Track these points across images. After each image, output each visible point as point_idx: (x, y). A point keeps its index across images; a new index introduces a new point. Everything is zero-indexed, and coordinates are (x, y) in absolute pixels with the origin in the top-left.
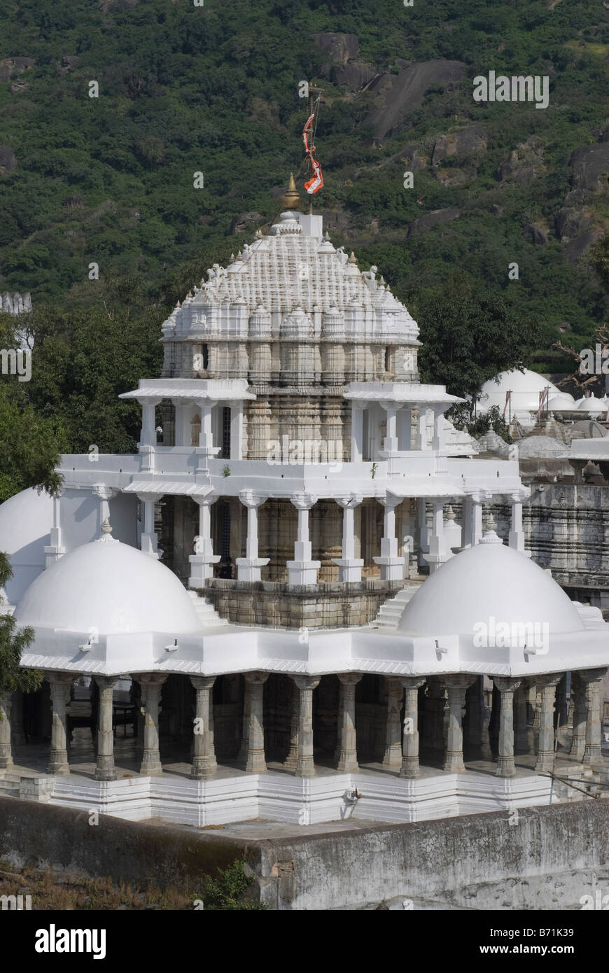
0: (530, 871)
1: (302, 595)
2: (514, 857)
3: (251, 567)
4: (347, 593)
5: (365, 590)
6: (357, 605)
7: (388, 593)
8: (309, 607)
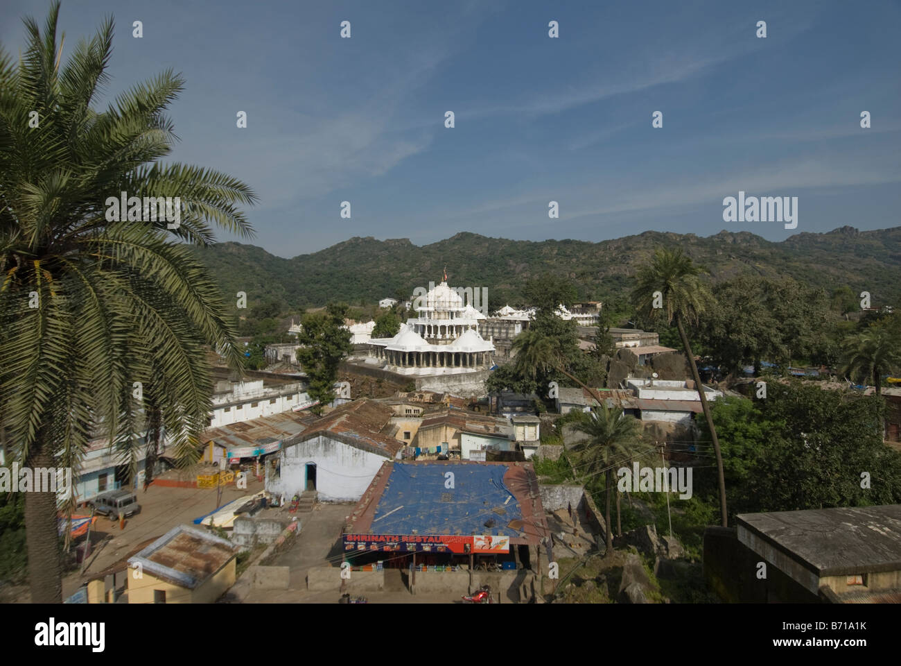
0: (463, 383)
1: (439, 340)
2: (460, 381)
3: (432, 336)
4: (446, 340)
5: (449, 339)
6: (448, 341)
7: (454, 339)
8: (440, 342)
